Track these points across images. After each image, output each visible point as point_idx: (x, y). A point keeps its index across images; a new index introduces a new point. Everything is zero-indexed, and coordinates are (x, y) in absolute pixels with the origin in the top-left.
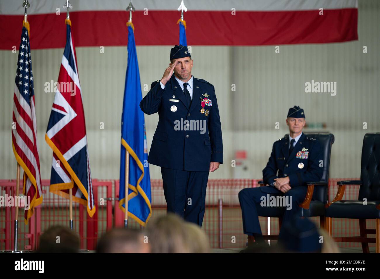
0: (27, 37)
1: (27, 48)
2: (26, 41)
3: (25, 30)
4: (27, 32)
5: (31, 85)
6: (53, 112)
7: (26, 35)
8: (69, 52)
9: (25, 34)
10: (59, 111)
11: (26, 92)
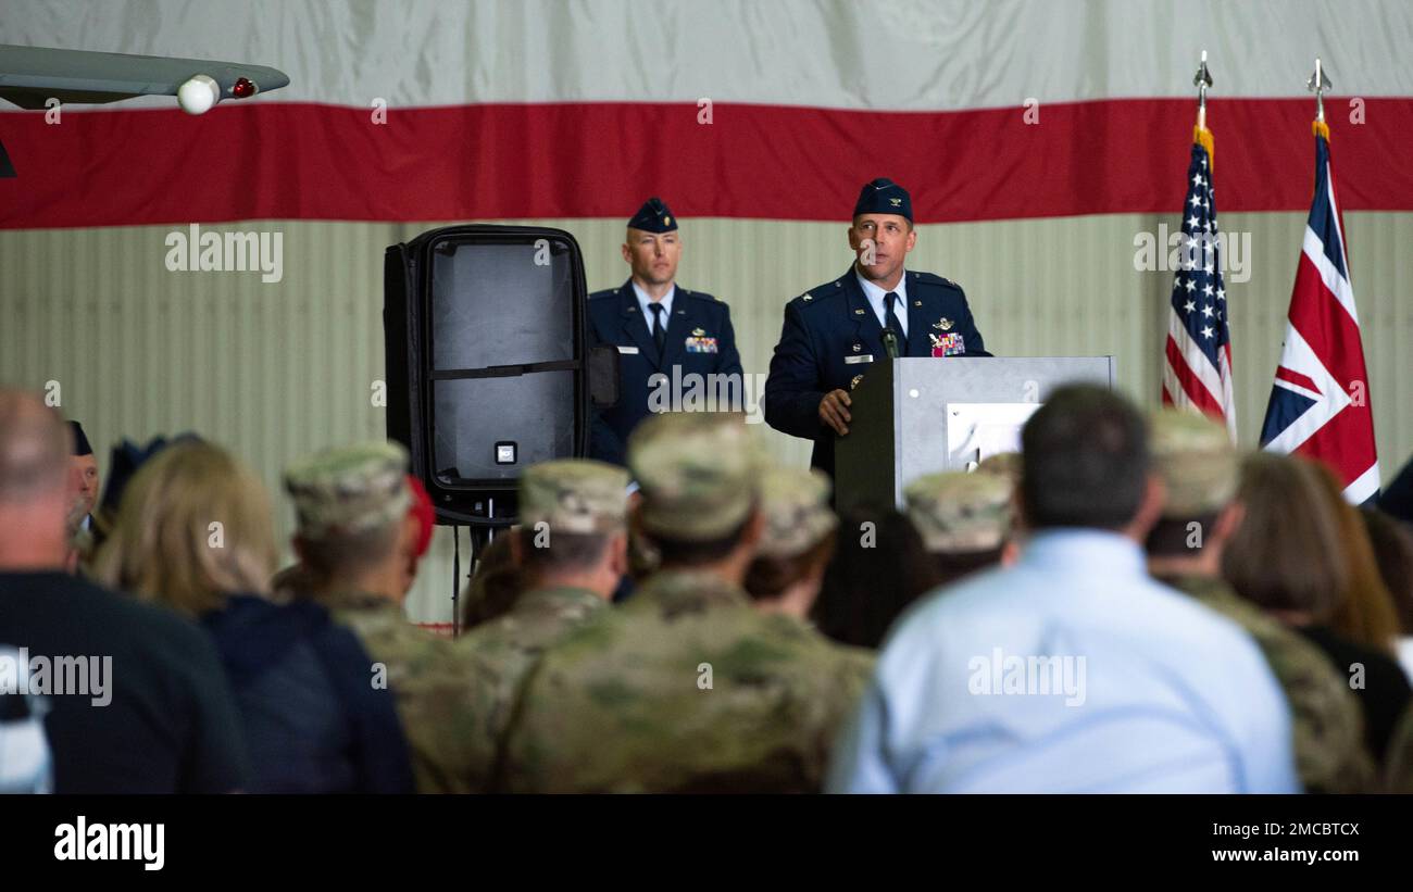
0: (1206, 174)
1: (1207, 205)
2: (1206, 184)
3: (1199, 152)
4: (1208, 160)
5: (1219, 313)
6: (1277, 390)
7: (1205, 167)
8: (1325, 216)
9: (1202, 165)
10: (1298, 389)
11: (1208, 332)
